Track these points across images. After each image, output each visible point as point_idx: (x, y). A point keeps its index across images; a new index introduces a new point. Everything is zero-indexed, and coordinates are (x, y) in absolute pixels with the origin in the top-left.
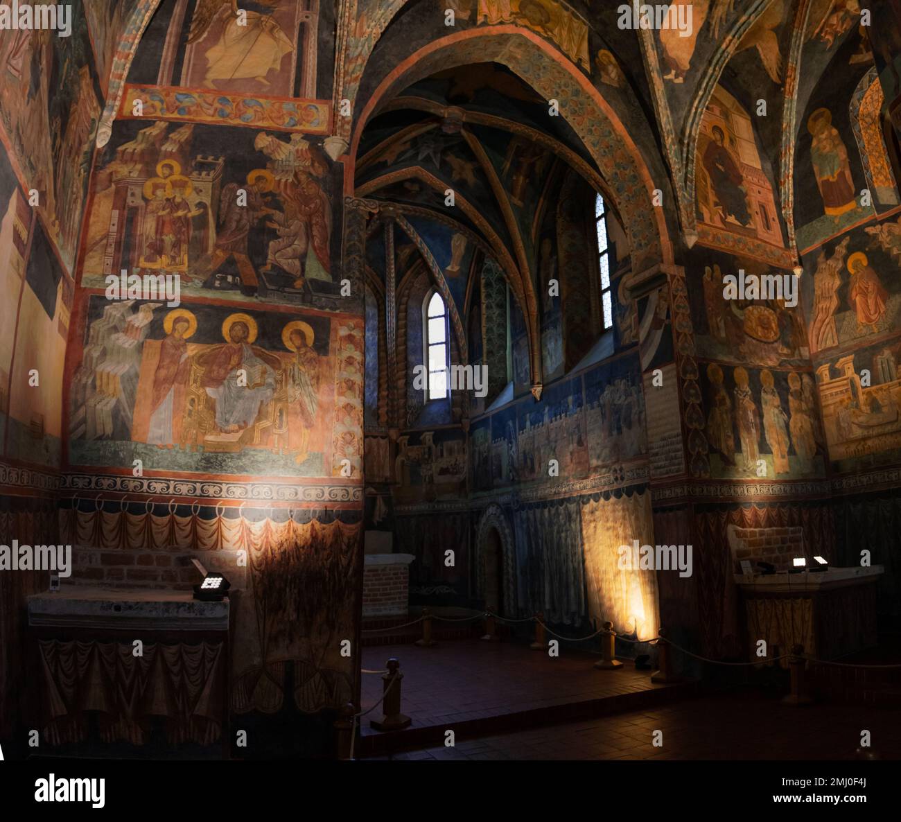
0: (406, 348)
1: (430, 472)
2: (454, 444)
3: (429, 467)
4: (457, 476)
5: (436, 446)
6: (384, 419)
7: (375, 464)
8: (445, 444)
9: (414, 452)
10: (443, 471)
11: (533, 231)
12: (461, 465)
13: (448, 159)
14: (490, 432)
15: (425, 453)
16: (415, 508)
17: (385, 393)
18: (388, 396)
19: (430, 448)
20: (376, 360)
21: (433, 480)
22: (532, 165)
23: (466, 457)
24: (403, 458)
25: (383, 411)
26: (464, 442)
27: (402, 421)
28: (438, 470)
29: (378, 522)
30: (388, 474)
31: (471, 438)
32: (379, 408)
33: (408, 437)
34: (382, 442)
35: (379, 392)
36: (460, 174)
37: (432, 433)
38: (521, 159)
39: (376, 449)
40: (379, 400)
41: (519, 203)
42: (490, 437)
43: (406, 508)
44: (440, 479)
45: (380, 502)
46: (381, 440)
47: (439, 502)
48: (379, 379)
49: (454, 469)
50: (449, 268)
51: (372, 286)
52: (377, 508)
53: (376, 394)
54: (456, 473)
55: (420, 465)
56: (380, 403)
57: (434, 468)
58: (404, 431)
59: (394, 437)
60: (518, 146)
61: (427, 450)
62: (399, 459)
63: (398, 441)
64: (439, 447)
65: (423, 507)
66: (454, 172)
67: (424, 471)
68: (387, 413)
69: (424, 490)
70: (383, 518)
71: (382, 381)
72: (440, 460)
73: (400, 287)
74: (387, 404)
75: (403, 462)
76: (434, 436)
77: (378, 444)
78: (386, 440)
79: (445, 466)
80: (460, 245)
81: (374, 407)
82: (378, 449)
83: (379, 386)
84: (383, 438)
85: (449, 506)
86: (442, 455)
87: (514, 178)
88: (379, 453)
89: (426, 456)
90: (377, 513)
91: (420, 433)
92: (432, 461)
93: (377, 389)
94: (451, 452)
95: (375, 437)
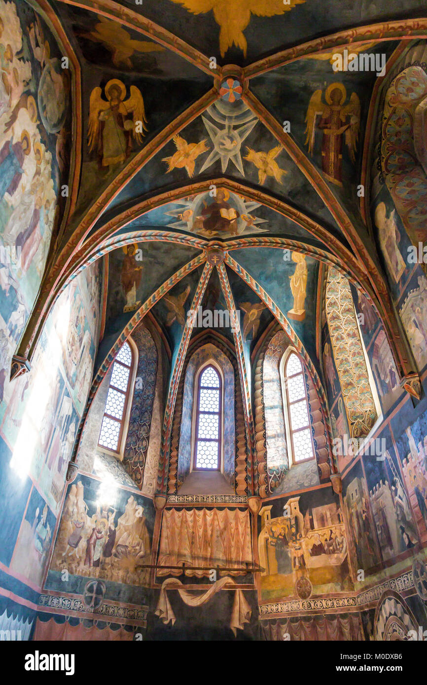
0: (264, 407)
1: (300, 553)
2: (325, 510)
3: (297, 545)
4: (336, 555)
5: (304, 515)
6: (242, 486)
7: (233, 543)
8: (314, 510)
9: (278, 527)
10: (317, 550)
11: (362, 212)
12: (339, 539)
13: (249, 158)
14: (364, 481)
15: (291, 526)
16: (285, 608)
17: (243, 457)
18: (246, 460)
19: (296, 518)
20: (233, 424)
21: (304, 564)
22: (341, 138)
23: (344, 528)
24: (267, 535)
25: (241, 477)
26: (338, 507)
27: (263, 487)
28: (310, 547)
29: (238, 630)
30: (249, 558)
31: (345, 498)
32: (236, 474)
33: (270, 507)
34: (242, 515)
35: (237, 456)
36: (265, 172)
37: (298, 498)
38: (326, 131)
39: (233, 524)
40: (236, 465)
41: (336, 182)
42: (365, 487)
43: (274, 608)
44: (313, 562)
45: (240, 597)
46: (239, 512)
47: (316, 597)
48: (237, 442)
49: (329, 545)
50: (292, 311)
51: (228, 353)
52: (237, 608)
53: (233, 459)
54: (334, 552)
55: (287, 543)
56: (238, 469)
57: (304, 547)
58: (266, 500)
59: (254, 509)
60: (317, 116)
61: (293, 522)
62: (263, 536)
63: (260, 514)
64: (308, 517)
65: (295, 606)
66: (260, 173)
67: (292, 552)
68: (246, 480)
69: (294, 580)
70: (245, 624)
71: (239, 444)
72: (310, 533)
73: (254, 352)
74: (246, 469)
75: (267, 540)
76: (300, 502)
77: (236, 518)
78: (246, 513)
79: (318, 543)
80: (300, 286)
81: (232, 473)
82: (237, 524)
83: (237, 449)
84: (242, 510)
85: (330, 603)
86: (312, 527)
87: (323, 154)
88: (237, 529)
89: (294, 530)
90: (236, 615)
91: (284, 500)
92: (301, 536)
93: (234, 453)
94: (323, 520)
95: (232, 509)
